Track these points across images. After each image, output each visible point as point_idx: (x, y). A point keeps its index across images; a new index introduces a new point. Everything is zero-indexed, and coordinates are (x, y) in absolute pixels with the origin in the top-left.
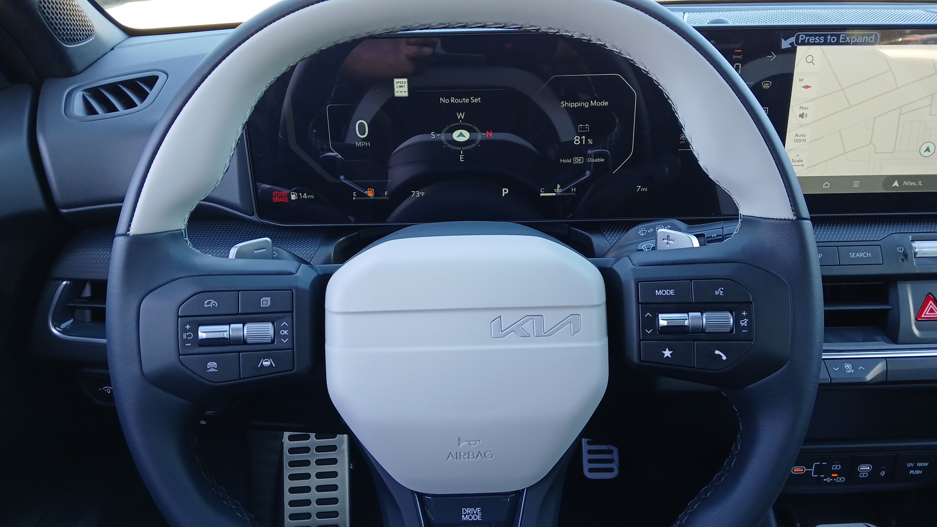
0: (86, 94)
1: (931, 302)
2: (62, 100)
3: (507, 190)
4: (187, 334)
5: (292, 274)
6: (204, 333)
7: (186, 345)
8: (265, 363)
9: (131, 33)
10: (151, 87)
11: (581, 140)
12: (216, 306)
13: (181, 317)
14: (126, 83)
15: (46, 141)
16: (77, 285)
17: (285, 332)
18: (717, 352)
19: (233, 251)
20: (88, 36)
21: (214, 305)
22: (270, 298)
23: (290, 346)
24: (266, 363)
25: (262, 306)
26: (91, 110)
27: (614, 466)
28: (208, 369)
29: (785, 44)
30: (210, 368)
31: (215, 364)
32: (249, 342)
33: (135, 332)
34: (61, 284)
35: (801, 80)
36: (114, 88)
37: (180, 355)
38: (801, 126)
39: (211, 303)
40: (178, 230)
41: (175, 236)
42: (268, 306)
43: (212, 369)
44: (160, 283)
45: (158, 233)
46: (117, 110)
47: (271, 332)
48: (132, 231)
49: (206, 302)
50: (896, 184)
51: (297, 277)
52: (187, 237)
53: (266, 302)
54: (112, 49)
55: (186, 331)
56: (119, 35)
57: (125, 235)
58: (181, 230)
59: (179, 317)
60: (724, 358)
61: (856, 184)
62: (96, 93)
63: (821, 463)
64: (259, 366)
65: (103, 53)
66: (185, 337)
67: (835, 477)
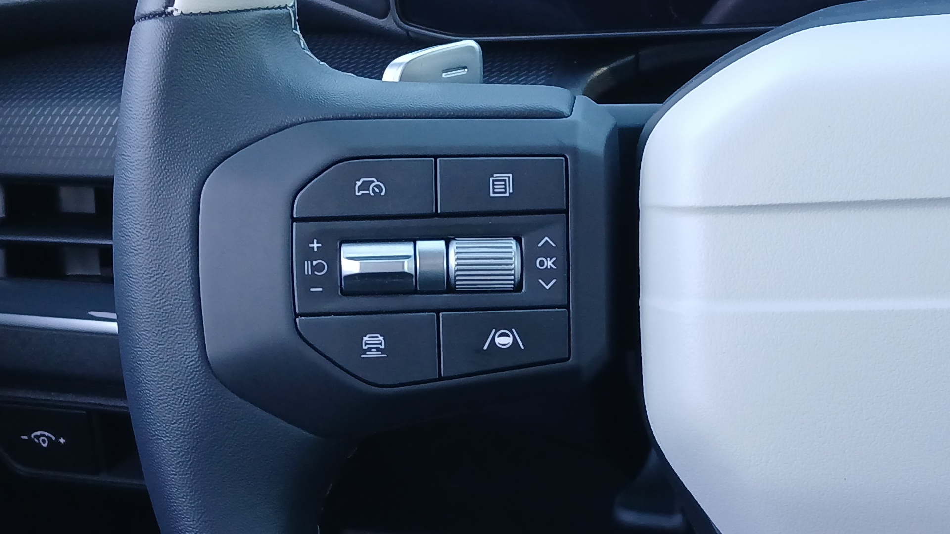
4: (315, 263)
5: (559, 115)
7: (312, 290)
8: (500, 341)
12: (383, 194)
13: (298, 220)
17: (549, 263)
19: (392, 73)
21: (377, 190)
22: (510, 175)
23: (560, 298)
24: (504, 341)
25: (492, 195)
28: (365, 351)
30: (369, 349)
31: (381, 338)
32: (460, 285)
33: (188, 259)
37: (297, 316)
40: (279, 8)
41: (273, 21)
42: (507, 195)
43: (374, 351)
44: (245, 136)
45: (238, 11)
47: (515, 262)
48: (181, 8)
49: (359, 183)
51: (575, 124)
52: (298, 29)
53: (502, 185)
55: (309, 255)
57: (162, 14)
58: (286, 7)
59: (293, 219)
64: (485, 348)
66: (308, 271)
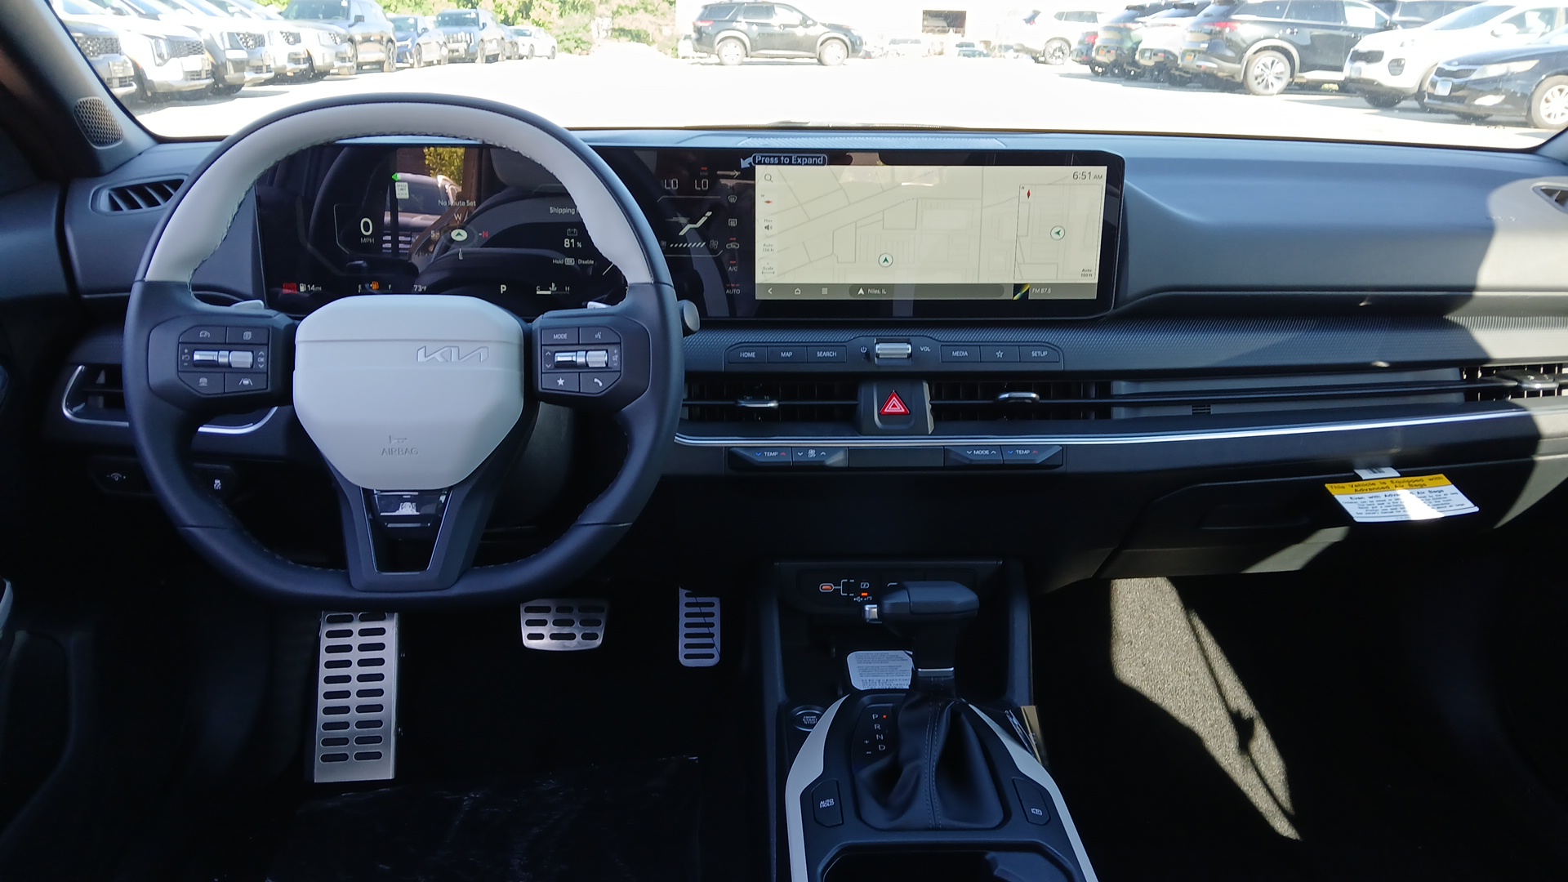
0: (111, 192)
1: (894, 398)
2: (89, 195)
3: (505, 286)
4: (186, 356)
5: (271, 317)
6: (197, 356)
7: (184, 364)
9: (160, 140)
10: (176, 189)
11: (571, 243)
12: (209, 337)
13: (182, 343)
14: (151, 185)
15: (72, 231)
16: (93, 370)
17: (262, 360)
18: (596, 380)
20: (116, 140)
21: (207, 336)
22: (251, 333)
23: (265, 371)
24: (246, 382)
25: (244, 338)
26: (115, 207)
27: (715, 651)
28: (200, 385)
29: (745, 164)
30: (202, 383)
31: (206, 381)
32: (233, 366)
33: (145, 353)
34: (77, 368)
35: (763, 196)
36: (140, 189)
37: (178, 373)
38: (767, 237)
39: (205, 334)
40: (183, 282)
41: (181, 286)
42: (250, 339)
43: (203, 385)
44: (168, 318)
45: (167, 282)
46: (140, 207)
47: (251, 360)
48: (148, 278)
49: (201, 333)
50: (861, 291)
51: (275, 320)
52: (191, 290)
53: (248, 336)
54: (140, 154)
55: (184, 354)
56: (147, 141)
57: (141, 281)
58: (186, 282)
59: (179, 343)
60: (601, 384)
61: (825, 291)
62: (122, 192)
63: (849, 581)
64: (240, 385)
65: (128, 157)
66: (183, 358)
67: (866, 597)
